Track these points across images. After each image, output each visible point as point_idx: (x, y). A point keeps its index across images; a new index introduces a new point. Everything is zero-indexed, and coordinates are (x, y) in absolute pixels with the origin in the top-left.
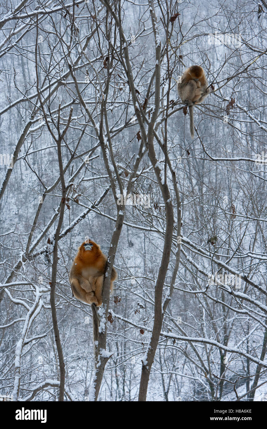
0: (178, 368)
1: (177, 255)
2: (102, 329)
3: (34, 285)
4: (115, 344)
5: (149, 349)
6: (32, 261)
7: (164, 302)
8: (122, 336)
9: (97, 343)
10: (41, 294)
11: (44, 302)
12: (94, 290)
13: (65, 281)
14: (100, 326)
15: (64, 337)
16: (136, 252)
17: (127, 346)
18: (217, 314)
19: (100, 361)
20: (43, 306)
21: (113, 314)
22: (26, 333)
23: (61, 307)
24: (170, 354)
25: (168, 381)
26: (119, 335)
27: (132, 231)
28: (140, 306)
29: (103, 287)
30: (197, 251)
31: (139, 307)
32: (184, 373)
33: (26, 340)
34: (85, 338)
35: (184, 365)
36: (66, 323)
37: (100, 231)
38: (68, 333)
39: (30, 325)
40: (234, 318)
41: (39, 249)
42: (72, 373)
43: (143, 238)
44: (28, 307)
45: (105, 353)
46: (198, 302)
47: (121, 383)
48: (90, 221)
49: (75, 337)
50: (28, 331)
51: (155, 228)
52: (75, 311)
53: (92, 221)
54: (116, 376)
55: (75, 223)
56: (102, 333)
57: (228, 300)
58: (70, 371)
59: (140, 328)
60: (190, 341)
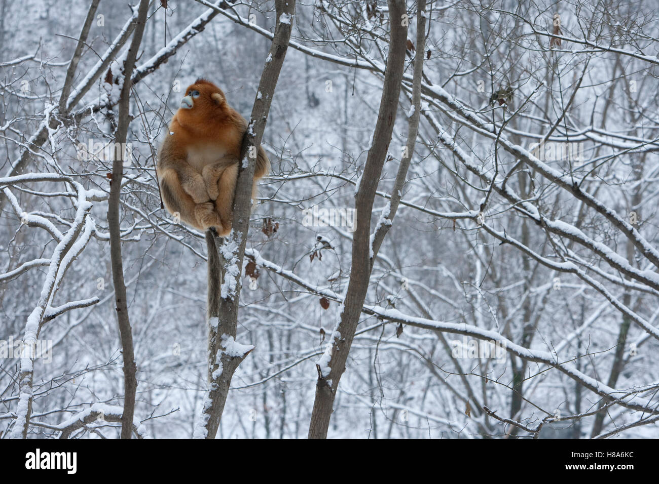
0: (411, 399)
1: (413, 121)
2: (230, 290)
3: (74, 182)
4: (266, 335)
5: (336, 338)
6: (71, 128)
7: (375, 231)
8: (283, 316)
9: (215, 322)
10: (89, 204)
11: (97, 226)
12: (214, 197)
13: (149, 177)
14: (223, 282)
15: (146, 312)
16: (326, 121)
17: (294, 340)
18: (510, 276)
19: (221, 364)
20: (93, 233)
21: (260, 260)
22: (50, 293)
23: (137, 237)
24: (394, 363)
25: (387, 426)
26: (277, 314)
27: (318, 70)
28: (324, 242)
29: (235, 192)
30: (464, 120)
31: (320, 245)
32: (426, 410)
33: (51, 310)
34: (195, 316)
35: (425, 391)
36: (152, 280)
37: (242, 69)
38: (156, 304)
39: (59, 275)
40: (548, 285)
41: (92, 99)
42: (161, 398)
43: (343, 87)
44: (58, 233)
45: (234, 346)
46: (465, 246)
47: (276, 426)
48: (220, 43)
49: (171, 315)
50: (55, 288)
51: (367, 60)
52: (173, 253)
53: (225, 43)
54: (266, 411)
55: (179, 42)
56: (228, 299)
57: (537, 243)
58: (158, 395)
59: (321, 294)
60: (438, 330)
